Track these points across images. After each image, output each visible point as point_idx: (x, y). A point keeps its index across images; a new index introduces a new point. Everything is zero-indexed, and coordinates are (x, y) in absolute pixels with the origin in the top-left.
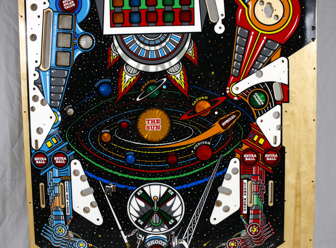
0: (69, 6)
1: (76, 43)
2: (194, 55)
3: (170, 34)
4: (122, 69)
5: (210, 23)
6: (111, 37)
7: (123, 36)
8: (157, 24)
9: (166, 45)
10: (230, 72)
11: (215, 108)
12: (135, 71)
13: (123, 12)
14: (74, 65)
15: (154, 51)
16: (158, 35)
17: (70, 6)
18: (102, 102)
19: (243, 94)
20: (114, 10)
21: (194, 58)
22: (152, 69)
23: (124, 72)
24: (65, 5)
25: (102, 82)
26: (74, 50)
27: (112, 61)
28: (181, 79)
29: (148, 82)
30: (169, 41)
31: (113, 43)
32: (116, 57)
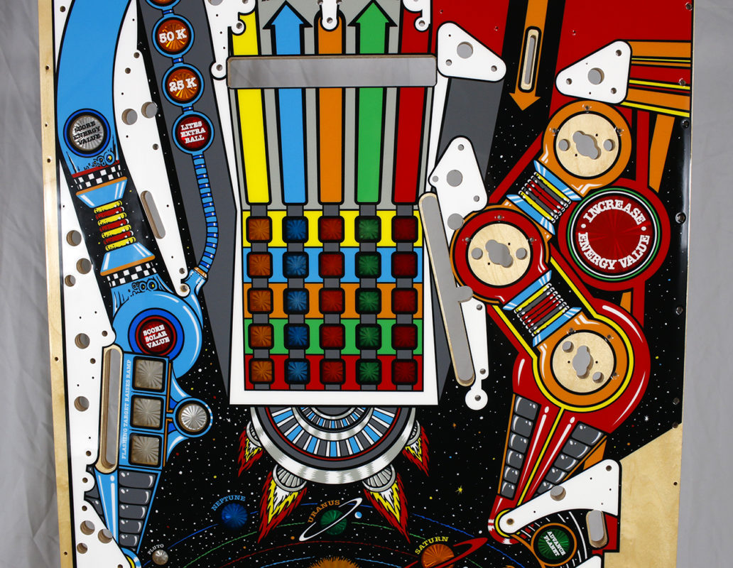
0: (157, 341)
1: (172, 418)
2: (420, 452)
3: (372, 409)
4: (269, 475)
5: (457, 387)
6: (246, 410)
7: (271, 409)
8: (343, 386)
9: (363, 431)
10: (497, 490)
11: (464, 559)
12: (296, 482)
13: (271, 359)
14: (168, 464)
15: (336, 441)
16: (347, 409)
17: (159, 342)
18: (227, 541)
19: (522, 532)
20: (253, 354)
21: (420, 459)
22: (333, 478)
23: (272, 482)
24: (147, 339)
25: (227, 500)
26: (168, 433)
27: (247, 459)
28: (393, 501)
29: (324, 505)
30: (368, 422)
31: (250, 423)
32: (256, 451)
